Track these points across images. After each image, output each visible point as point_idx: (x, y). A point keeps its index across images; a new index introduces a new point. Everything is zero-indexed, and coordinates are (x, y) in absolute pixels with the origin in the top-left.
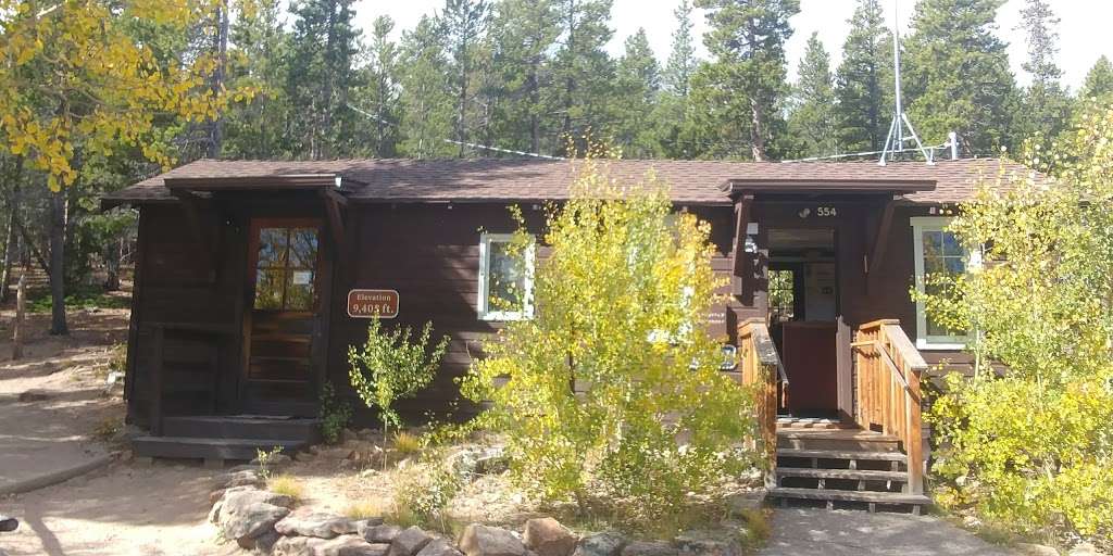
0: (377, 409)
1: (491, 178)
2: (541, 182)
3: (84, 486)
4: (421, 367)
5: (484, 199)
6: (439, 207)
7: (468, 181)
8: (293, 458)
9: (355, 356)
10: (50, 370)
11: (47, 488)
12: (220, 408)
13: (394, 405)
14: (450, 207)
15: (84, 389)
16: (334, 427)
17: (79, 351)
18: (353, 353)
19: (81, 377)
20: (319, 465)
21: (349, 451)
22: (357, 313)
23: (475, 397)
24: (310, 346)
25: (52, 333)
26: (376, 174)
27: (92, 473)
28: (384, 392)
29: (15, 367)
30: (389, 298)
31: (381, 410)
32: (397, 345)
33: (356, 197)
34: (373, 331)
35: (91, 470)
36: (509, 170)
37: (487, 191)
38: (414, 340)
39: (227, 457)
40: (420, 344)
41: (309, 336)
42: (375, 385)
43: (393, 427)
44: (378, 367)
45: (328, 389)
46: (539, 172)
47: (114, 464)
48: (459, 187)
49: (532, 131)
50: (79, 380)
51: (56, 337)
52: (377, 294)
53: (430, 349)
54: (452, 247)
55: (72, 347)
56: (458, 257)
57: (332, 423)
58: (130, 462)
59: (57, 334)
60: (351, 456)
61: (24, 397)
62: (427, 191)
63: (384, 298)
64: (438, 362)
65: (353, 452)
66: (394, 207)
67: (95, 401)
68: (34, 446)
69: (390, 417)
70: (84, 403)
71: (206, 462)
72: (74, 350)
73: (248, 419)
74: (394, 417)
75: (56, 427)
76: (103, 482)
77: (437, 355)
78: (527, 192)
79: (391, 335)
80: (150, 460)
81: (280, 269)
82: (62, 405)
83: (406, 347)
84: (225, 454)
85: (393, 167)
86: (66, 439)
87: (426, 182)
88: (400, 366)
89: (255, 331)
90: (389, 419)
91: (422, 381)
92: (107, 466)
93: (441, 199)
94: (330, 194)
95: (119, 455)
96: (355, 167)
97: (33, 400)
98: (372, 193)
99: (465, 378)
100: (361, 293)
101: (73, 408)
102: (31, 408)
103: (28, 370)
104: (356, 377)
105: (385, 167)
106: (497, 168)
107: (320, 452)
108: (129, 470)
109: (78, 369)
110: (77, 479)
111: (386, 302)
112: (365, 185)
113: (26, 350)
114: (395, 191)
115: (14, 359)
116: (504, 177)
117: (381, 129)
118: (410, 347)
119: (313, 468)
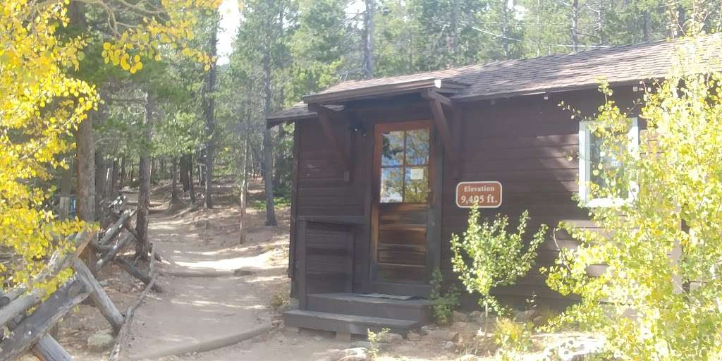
0: (477, 295)
1: (590, 67)
2: (644, 64)
3: (248, 349)
4: (519, 256)
5: (579, 86)
6: (536, 99)
7: (565, 72)
8: (405, 337)
9: (457, 244)
10: (260, 251)
11: (222, 349)
12: (356, 288)
13: (493, 292)
14: (546, 98)
15: (276, 267)
16: (443, 309)
17: (282, 237)
18: (455, 242)
19: (274, 258)
20: (427, 345)
21: (453, 334)
22: (464, 204)
23: (563, 290)
24: (426, 234)
25: (267, 224)
26: (481, 75)
27: (257, 337)
28: (481, 279)
29: (240, 250)
30: (493, 189)
31: (483, 297)
32: (496, 234)
33: (460, 97)
34: (472, 221)
35: (257, 335)
36: (609, 57)
37: (584, 78)
38: (511, 229)
39: (354, 332)
40: (517, 232)
41: (425, 225)
42: (474, 272)
43: (493, 313)
44: (478, 255)
45: (437, 274)
46: (641, 55)
47: (273, 331)
48: (556, 78)
49: (644, 27)
50: (273, 260)
51: (270, 227)
52: (483, 185)
53: (527, 238)
54: (552, 136)
55: (278, 234)
56: (559, 147)
57: (440, 305)
58: (283, 331)
59: (269, 225)
60: (455, 339)
61: (237, 272)
62: (524, 85)
63: (488, 189)
64: (536, 250)
65: (458, 334)
66: (493, 103)
67: (281, 277)
68: (226, 312)
69: (489, 302)
70: (272, 278)
71: (337, 336)
72: (278, 237)
73: (375, 299)
74: (494, 303)
75: (248, 297)
76: (261, 345)
77: (534, 244)
78: (626, 75)
79: (491, 224)
80: (297, 330)
81: (400, 166)
82: (259, 279)
83: (503, 236)
84: (354, 330)
85: (497, 69)
86: (251, 307)
87: (525, 78)
88: (498, 254)
89: (381, 222)
90: (490, 305)
91: (521, 269)
92: (268, 333)
93: (536, 91)
94: (432, 95)
95: (278, 324)
96: (463, 72)
97: (242, 275)
98: (472, 93)
99: (552, 268)
100: (467, 185)
101: (265, 282)
102: (238, 281)
103: (248, 251)
104: (458, 263)
105: (490, 69)
106: (597, 57)
107: (430, 332)
108: (282, 338)
109: (275, 252)
110: (245, 342)
111: (490, 193)
112: (468, 86)
113: (249, 237)
114: (494, 88)
115: (241, 243)
116: (603, 64)
117: (506, 47)
118: (507, 237)
119: (421, 348)
